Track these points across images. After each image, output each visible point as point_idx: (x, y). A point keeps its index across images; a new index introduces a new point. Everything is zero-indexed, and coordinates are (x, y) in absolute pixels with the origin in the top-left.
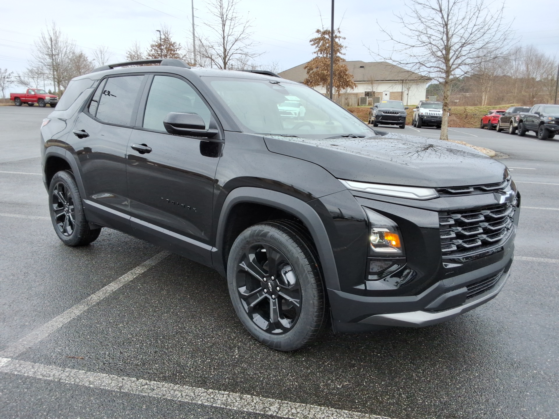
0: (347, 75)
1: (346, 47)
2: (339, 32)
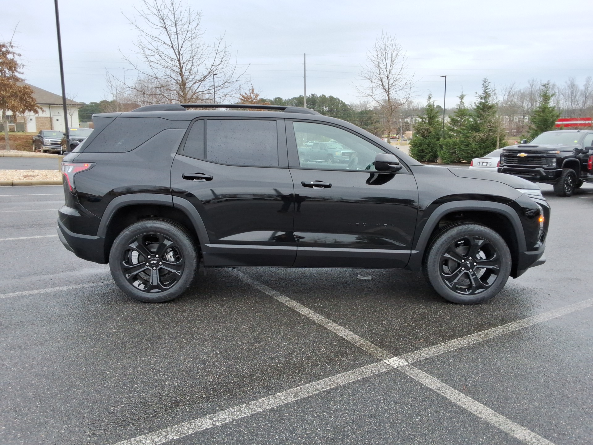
0: (31, 98)
1: (23, 66)
2: (12, 47)
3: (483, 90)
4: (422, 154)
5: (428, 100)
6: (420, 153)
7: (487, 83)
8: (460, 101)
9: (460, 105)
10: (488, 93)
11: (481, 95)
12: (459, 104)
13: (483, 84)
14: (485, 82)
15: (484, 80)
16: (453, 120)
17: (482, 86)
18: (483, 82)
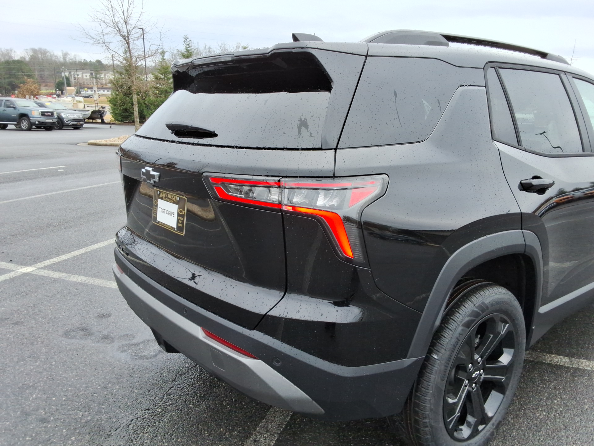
3: (185, 48)
4: (126, 114)
5: (124, 53)
6: (123, 112)
7: (188, 40)
8: (162, 57)
9: (161, 62)
10: (190, 51)
11: (183, 53)
12: (161, 60)
13: (185, 42)
14: (186, 38)
15: (185, 37)
16: (157, 78)
17: (184, 43)
18: (184, 39)
